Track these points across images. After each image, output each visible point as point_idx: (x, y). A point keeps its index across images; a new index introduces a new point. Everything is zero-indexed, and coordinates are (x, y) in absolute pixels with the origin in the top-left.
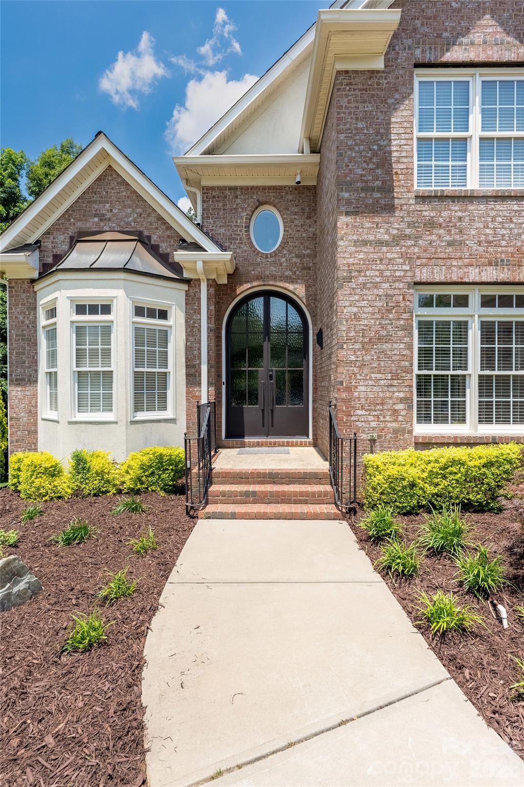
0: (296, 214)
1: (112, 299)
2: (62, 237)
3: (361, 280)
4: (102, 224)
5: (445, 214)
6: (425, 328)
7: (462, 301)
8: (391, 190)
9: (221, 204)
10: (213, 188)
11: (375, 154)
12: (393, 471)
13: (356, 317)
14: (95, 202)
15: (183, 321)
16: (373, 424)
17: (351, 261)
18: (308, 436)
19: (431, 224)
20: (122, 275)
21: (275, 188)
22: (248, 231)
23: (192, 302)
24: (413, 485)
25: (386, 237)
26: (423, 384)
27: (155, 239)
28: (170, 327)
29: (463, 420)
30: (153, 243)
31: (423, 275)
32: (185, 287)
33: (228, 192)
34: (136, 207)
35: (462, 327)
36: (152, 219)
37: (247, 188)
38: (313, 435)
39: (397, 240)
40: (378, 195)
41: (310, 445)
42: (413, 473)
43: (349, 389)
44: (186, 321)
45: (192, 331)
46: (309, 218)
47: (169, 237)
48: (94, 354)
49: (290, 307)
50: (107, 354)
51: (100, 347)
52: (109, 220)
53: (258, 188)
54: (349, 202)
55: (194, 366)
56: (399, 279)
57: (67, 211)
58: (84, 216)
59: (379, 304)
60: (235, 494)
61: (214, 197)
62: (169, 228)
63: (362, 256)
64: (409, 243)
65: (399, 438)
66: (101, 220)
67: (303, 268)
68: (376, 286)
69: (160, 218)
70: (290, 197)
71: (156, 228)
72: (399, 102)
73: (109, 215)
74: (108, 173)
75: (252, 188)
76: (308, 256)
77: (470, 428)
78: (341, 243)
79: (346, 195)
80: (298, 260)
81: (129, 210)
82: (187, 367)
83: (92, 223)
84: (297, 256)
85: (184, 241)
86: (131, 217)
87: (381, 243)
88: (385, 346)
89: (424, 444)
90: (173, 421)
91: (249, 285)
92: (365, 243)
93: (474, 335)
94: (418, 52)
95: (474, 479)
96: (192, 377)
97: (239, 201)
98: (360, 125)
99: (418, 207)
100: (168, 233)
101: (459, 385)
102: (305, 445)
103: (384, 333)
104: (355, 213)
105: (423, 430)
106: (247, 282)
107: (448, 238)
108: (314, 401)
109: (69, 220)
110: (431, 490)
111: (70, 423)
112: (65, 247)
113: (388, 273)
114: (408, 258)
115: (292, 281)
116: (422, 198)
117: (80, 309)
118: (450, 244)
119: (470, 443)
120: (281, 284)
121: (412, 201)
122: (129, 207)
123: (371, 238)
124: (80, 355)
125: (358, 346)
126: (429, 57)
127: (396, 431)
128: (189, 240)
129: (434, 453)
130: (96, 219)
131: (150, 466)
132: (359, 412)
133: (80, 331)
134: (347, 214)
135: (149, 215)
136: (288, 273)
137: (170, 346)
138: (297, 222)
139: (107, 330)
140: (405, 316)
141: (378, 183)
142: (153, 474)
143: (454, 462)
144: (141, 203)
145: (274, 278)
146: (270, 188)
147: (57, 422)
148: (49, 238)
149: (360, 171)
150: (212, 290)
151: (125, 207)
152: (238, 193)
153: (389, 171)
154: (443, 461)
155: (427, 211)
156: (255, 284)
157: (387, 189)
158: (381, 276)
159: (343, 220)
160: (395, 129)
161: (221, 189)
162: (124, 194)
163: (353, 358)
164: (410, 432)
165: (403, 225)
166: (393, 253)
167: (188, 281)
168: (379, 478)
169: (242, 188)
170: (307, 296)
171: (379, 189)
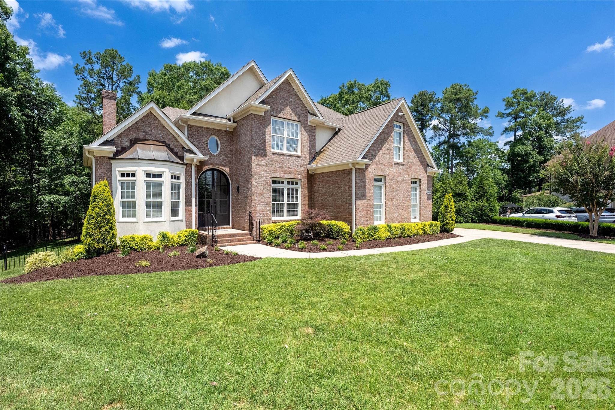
0: (226, 141)
1: (163, 172)
2: (126, 139)
3: (258, 175)
4: (147, 136)
5: (279, 159)
6: (274, 190)
7: (283, 183)
8: (266, 150)
9: (196, 133)
10: (193, 126)
11: (262, 139)
12: (270, 229)
13: (257, 186)
14: (143, 126)
15: (184, 180)
16: (262, 217)
17: (256, 170)
18: (230, 225)
19: (276, 161)
20: (168, 163)
21: (218, 130)
22: (207, 145)
23: (188, 173)
24: (274, 232)
25: (265, 164)
26: (273, 205)
27: (171, 146)
28: (181, 183)
29: (283, 216)
30: (170, 147)
31: (274, 175)
32: (185, 167)
33: (199, 129)
34: (163, 131)
35: (283, 190)
36: (170, 137)
37: (207, 128)
38: (232, 224)
39: (268, 165)
40: (262, 151)
41: (231, 228)
42: (274, 229)
43: (255, 207)
44: (185, 180)
45: (188, 184)
46: (230, 143)
47: (178, 145)
48: (154, 194)
49: (222, 175)
50: (160, 194)
51: (157, 191)
52: (150, 135)
53: (211, 129)
54: (255, 153)
55: (189, 198)
56: (268, 176)
57: (129, 128)
58: (137, 131)
59: (263, 183)
60: (225, 240)
61: (194, 130)
62: (178, 142)
63: (258, 169)
64: (270, 166)
65: (268, 221)
66: (146, 134)
67: (228, 162)
68: (262, 177)
69: (174, 137)
70: (223, 134)
71: (172, 141)
72: (268, 125)
73: (150, 133)
74: (150, 114)
75: (209, 128)
76: (230, 157)
77: (285, 218)
78: (253, 164)
79: (254, 150)
80: (226, 159)
81: (160, 132)
82: (186, 199)
83: (142, 135)
84: (226, 157)
85: (184, 148)
86: (161, 136)
87: (263, 165)
88: (265, 195)
89: (275, 222)
90: (181, 220)
91: (208, 167)
92: (259, 165)
93: (286, 192)
94: (272, 113)
95: (287, 229)
96: (188, 203)
97: (204, 133)
98: (258, 130)
99: (272, 156)
100: (177, 144)
101: (282, 205)
102: (230, 228)
103: (264, 191)
104: (257, 156)
105: (274, 219)
106: (207, 165)
107: (280, 165)
108: (232, 212)
109: (130, 132)
110: (278, 233)
111: (144, 222)
112: (128, 144)
113: (265, 174)
114: (270, 170)
115: (224, 166)
116: (274, 154)
117: (148, 175)
118: (280, 167)
119: (286, 221)
120: (220, 167)
121: (271, 154)
122: (160, 130)
123: (261, 164)
124: (148, 194)
125: (257, 195)
126: (275, 114)
127: (267, 219)
128: (187, 148)
129: (278, 224)
130: (144, 134)
131: (189, 236)
132: (258, 214)
133: (148, 184)
134: (255, 156)
135: (169, 135)
136: (223, 163)
137: (181, 190)
138: (226, 144)
139: (160, 185)
140: (269, 186)
141: (262, 148)
142: (190, 238)
143: (283, 226)
144: (165, 130)
145: (218, 164)
146: (216, 129)
147: (137, 222)
148: (119, 139)
149: (258, 144)
150: (196, 168)
151: (157, 130)
152: (203, 130)
153: (265, 145)
154: (281, 225)
155: (275, 157)
156: (210, 166)
157: (265, 150)
158: (263, 174)
159: (253, 158)
160: (267, 133)
161: (196, 127)
162: (157, 124)
163: (256, 198)
164: (271, 219)
165: (269, 161)
166: (266, 168)
167: (186, 164)
168: (266, 231)
169: (205, 128)
170: (230, 172)
171: (263, 150)
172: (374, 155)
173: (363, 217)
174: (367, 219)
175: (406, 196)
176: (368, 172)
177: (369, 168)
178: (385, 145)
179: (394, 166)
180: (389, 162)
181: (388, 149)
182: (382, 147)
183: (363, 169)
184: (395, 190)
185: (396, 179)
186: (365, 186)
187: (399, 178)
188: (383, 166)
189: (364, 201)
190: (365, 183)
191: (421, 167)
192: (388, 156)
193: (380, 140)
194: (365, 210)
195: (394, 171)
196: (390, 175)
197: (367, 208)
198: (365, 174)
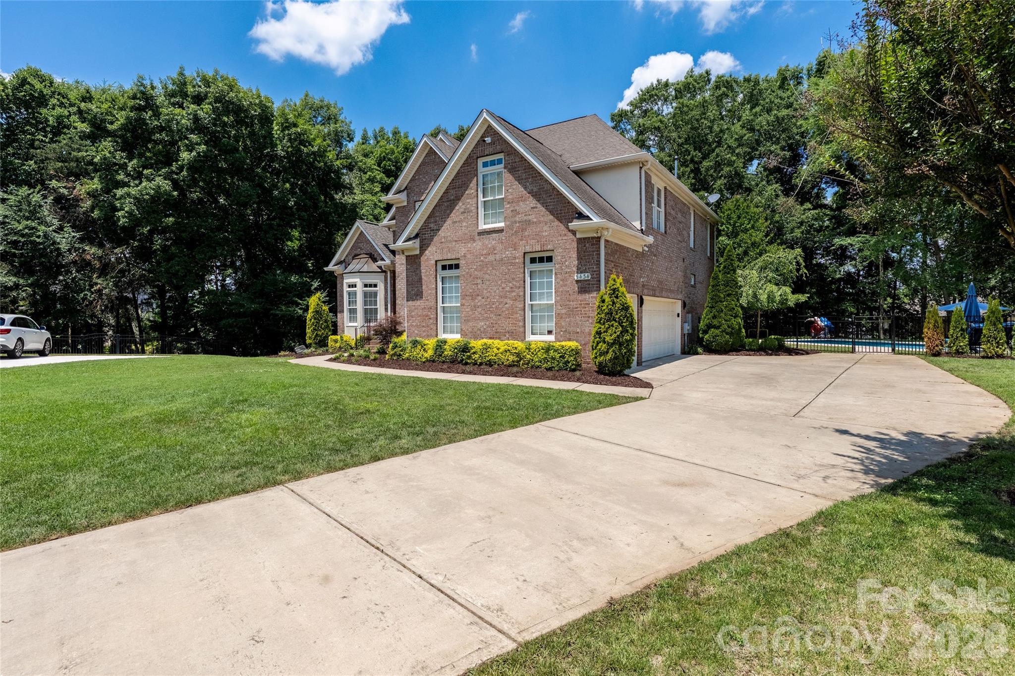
13: (401, 289)
15: (383, 287)
28: (378, 290)
139: (375, 294)
167: (385, 272)
172: (437, 230)
173: (417, 326)
174: (424, 329)
175: (508, 289)
176: (426, 258)
177: (427, 252)
178: (457, 208)
179: (477, 238)
180: (466, 234)
181: (463, 213)
182: (451, 212)
183: (417, 255)
184: (479, 281)
185: (482, 261)
186: (420, 279)
187: (491, 258)
188: (454, 243)
189: (418, 303)
190: (421, 276)
191: (557, 223)
192: (464, 224)
193: (448, 201)
194: (420, 316)
195: (478, 247)
196: (469, 256)
197: (424, 313)
198: (420, 262)
